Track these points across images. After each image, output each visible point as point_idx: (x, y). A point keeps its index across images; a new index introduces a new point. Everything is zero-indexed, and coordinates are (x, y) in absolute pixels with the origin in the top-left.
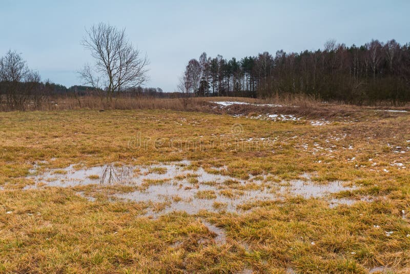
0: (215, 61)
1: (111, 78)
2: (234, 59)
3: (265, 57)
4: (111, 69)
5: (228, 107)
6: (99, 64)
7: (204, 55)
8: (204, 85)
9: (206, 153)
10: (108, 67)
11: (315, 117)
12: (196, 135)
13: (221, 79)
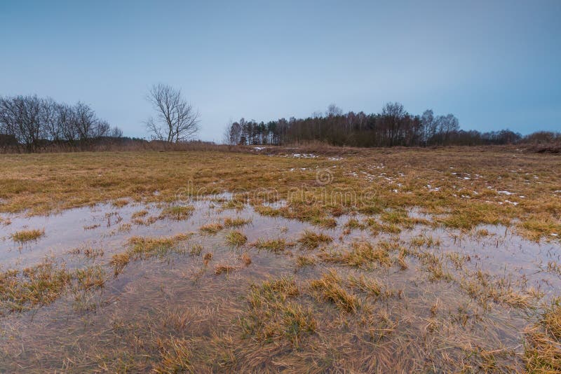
0: (250, 124)
1: (170, 126)
2: (263, 122)
3: (283, 121)
4: (171, 119)
5: (262, 150)
6: (161, 116)
7: (243, 120)
8: (243, 139)
9: (252, 183)
10: (168, 118)
11: (330, 154)
12: (239, 167)
13: (254, 135)
